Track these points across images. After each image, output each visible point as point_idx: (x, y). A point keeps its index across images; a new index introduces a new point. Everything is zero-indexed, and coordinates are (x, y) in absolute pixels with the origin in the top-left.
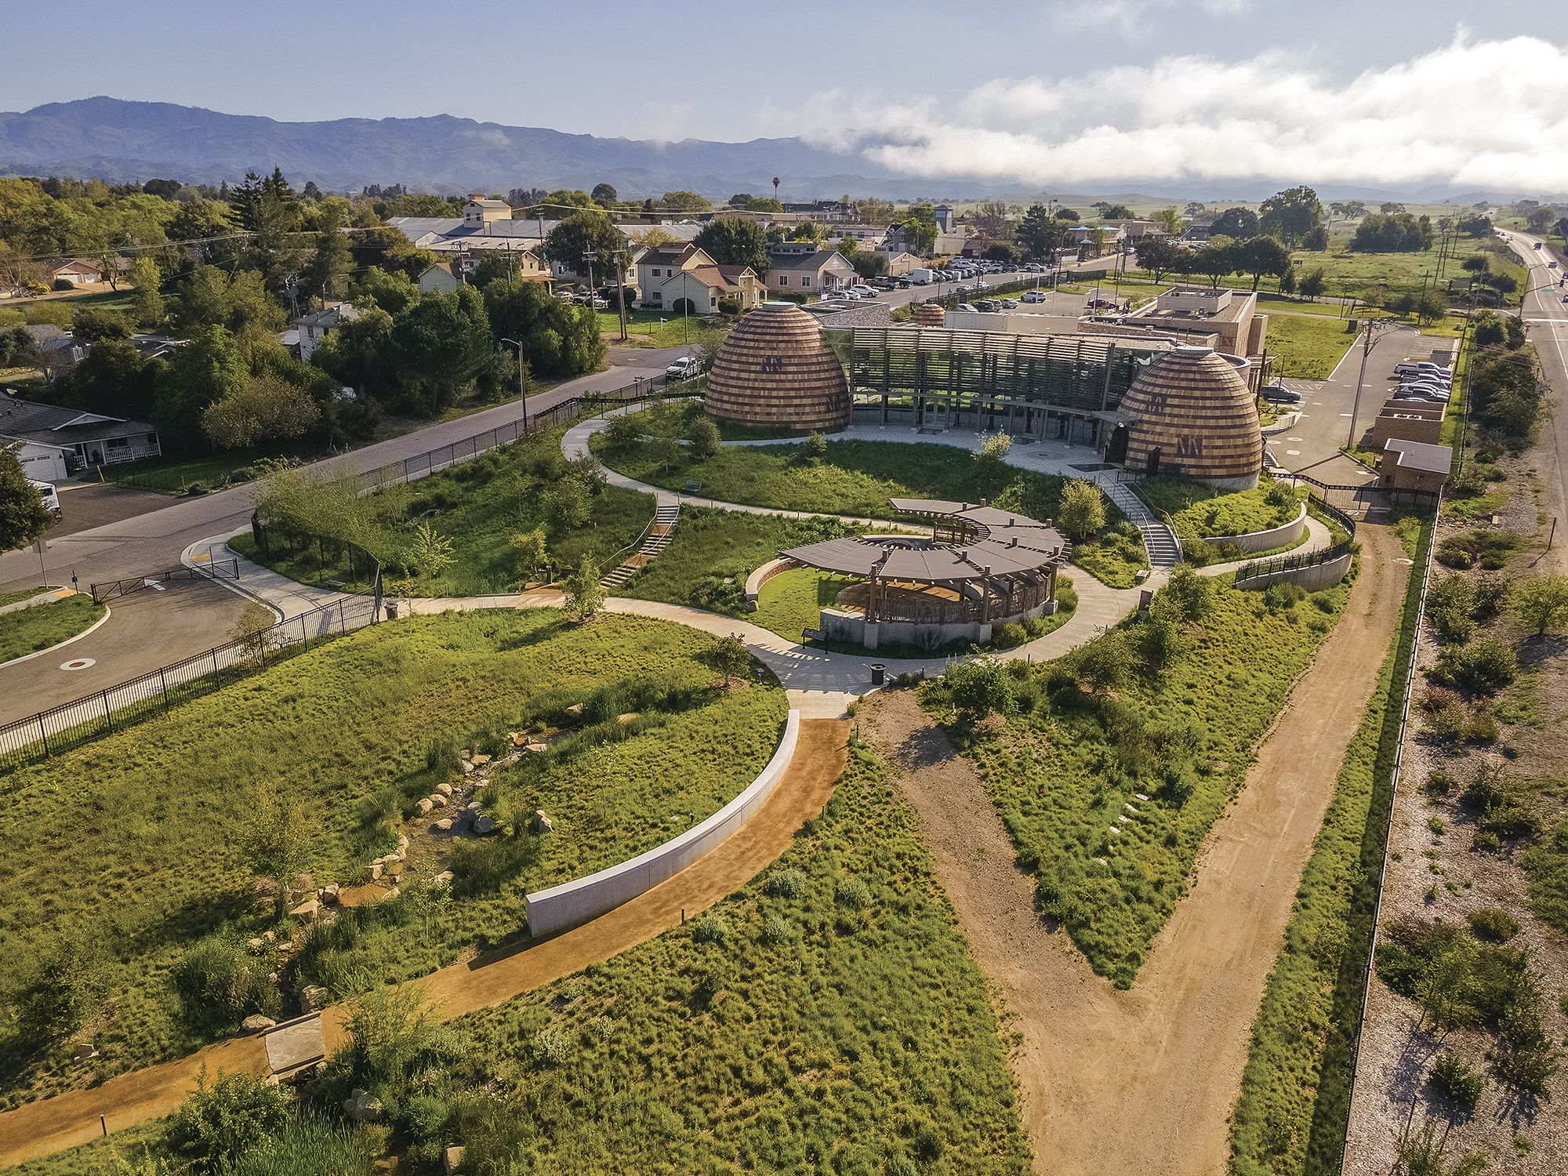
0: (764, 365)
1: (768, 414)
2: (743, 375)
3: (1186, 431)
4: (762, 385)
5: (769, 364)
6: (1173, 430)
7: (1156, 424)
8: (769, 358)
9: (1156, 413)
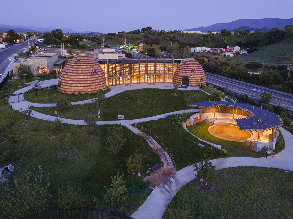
6: (199, 76)
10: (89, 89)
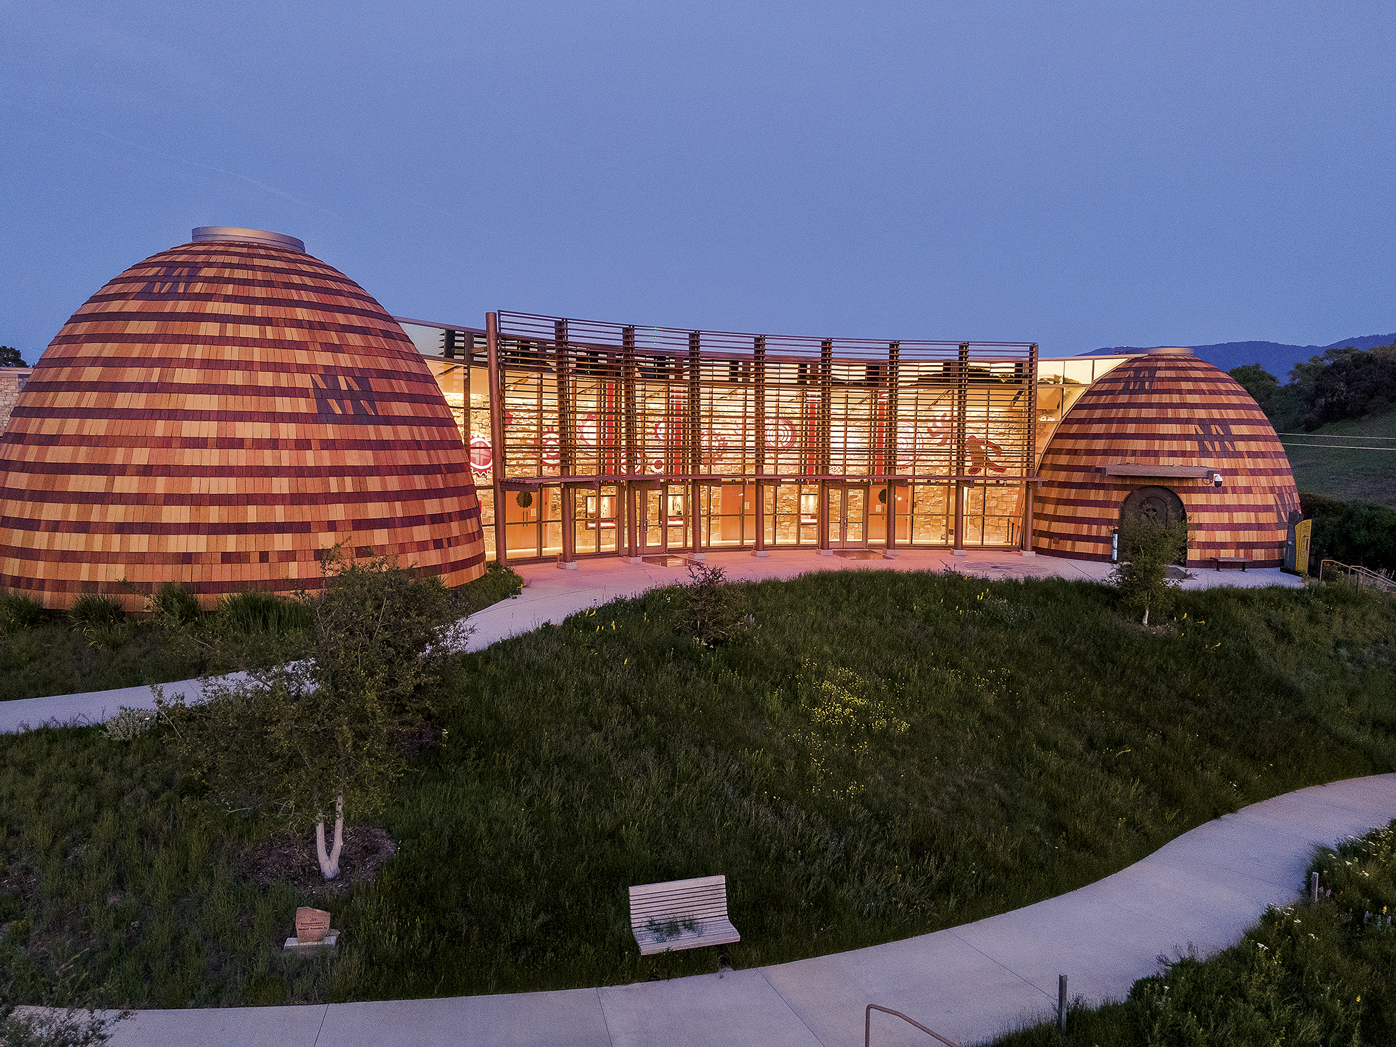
0: (320, 396)
1: (361, 552)
7: (1233, 472)
9: (1226, 454)
10: (289, 556)
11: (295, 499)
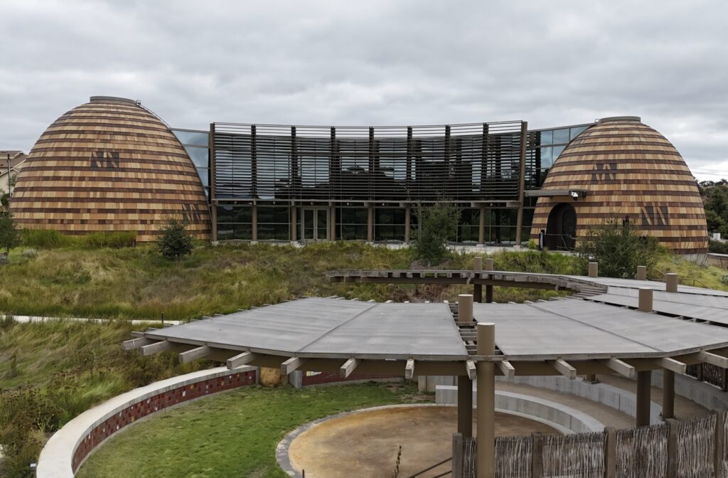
0: (94, 160)
1: (102, 222)
2: (62, 174)
3: (648, 198)
4: (91, 184)
5: (101, 159)
6: (632, 198)
7: (610, 193)
8: (100, 151)
9: (608, 181)
11: (76, 200)
